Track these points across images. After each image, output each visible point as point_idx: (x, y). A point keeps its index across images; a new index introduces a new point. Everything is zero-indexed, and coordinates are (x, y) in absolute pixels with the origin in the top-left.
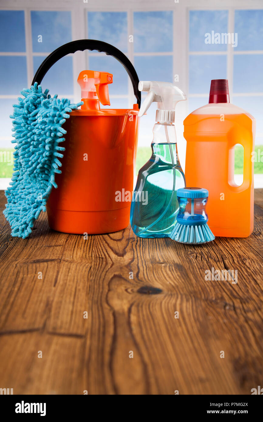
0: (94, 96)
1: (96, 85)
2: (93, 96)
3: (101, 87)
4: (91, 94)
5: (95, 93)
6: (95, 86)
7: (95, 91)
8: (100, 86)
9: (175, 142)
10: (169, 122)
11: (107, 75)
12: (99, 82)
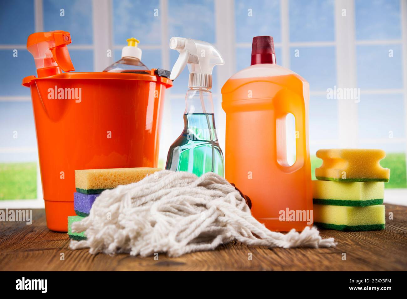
0: (52, 63)
1: (51, 49)
2: (50, 64)
3: (58, 50)
4: (47, 61)
5: (52, 58)
6: (50, 51)
7: (52, 56)
8: (56, 50)
9: (212, 113)
10: (206, 88)
11: (62, 34)
12: (54, 45)
